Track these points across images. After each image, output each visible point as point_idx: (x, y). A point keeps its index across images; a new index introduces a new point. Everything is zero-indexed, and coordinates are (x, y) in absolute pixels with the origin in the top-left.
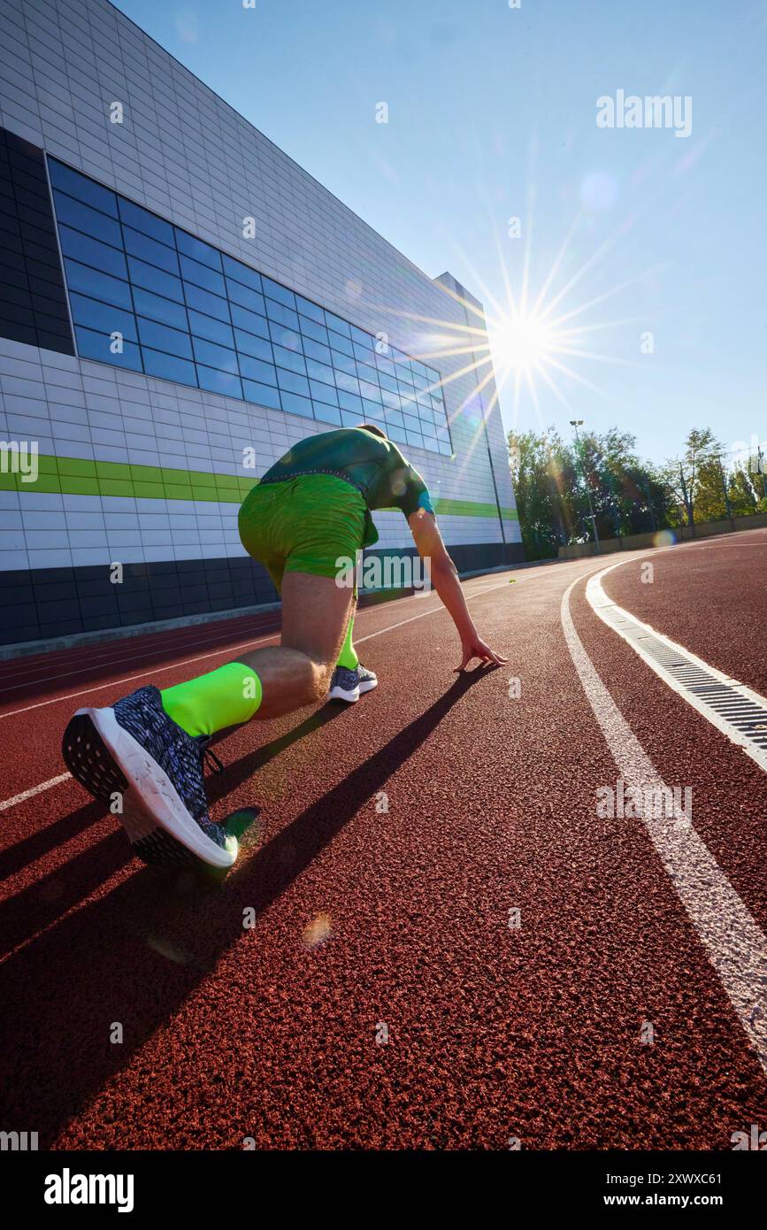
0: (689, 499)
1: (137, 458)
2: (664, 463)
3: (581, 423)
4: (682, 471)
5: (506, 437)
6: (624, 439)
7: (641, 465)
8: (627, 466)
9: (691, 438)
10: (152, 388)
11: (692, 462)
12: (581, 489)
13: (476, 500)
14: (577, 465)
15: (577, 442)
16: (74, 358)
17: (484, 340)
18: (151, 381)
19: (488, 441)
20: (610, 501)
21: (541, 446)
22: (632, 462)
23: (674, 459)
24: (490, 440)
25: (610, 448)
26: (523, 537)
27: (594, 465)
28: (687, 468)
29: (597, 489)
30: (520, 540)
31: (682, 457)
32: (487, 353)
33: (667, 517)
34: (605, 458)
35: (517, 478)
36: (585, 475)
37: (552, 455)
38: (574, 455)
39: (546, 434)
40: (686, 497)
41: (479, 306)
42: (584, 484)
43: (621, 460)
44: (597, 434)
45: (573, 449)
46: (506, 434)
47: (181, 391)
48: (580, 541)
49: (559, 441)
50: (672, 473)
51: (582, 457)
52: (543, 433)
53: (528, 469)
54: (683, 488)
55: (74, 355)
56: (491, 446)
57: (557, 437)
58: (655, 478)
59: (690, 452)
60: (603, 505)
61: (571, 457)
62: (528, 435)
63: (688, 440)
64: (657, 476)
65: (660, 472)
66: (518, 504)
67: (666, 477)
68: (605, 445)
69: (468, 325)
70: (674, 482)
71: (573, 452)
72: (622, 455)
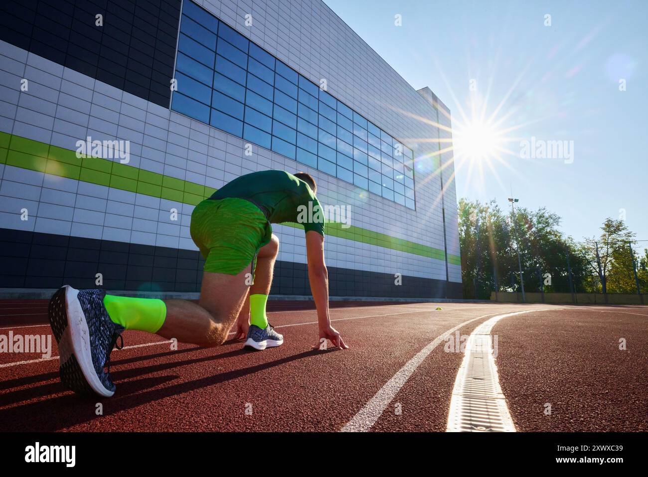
0: (603, 272)
1: (191, 177)
2: (583, 241)
3: (516, 201)
4: (597, 248)
5: (458, 203)
6: (550, 217)
7: (563, 239)
8: (552, 238)
9: (606, 225)
10: (212, 134)
11: (607, 244)
12: (513, 249)
13: (429, 245)
14: (511, 231)
15: (513, 214)
16: (168, 110)
17: (449, 135)
18: (212, 130)
19: (443, 203)
20: (536, 263)
21: (484, 213)
22: (556, 235)
23: (591, 239)
24: (445, 202)
25: (539, 223)
26: (463, 280)
27: (524, 233)
28: (602, 248)
29: (526, 252)
30: (460, 281)
31: (598, 238)
32: (450, 144)
33: (584, 283)
34: (534, 229)
35: (463, 234)
36: (517, 239)
37: (492, 221)
38: (510, 223)
39: (489, 205)
40: (600, 270)
41: (448, 111)
42: (516, 246)
43: (547, 232)
44: (529, 211)
45: (509, 219)
46: (458, 200)
47: (231, 139)
48: (510, 290)
49: (498, 211)
50: (589, 249)
51: (516, 226)
52: (487, 204)
53: (472, 229)
54: (597, 262)
55: (168, 108)
56: (445, 207)
57: (497, 208)
58: (575, 251)
59: (605, 235)
60: (531, 265)
61: (507, 225)
62: (475, 203)
63: (604, 226)
64: (576, 249)
65: (579, 247)
66: (461, 253)
67: (584, 251)
68: (535, 220)
69: (438, 122)
70: (591, 256)
71: (509, 221)
72: (548, 229)
